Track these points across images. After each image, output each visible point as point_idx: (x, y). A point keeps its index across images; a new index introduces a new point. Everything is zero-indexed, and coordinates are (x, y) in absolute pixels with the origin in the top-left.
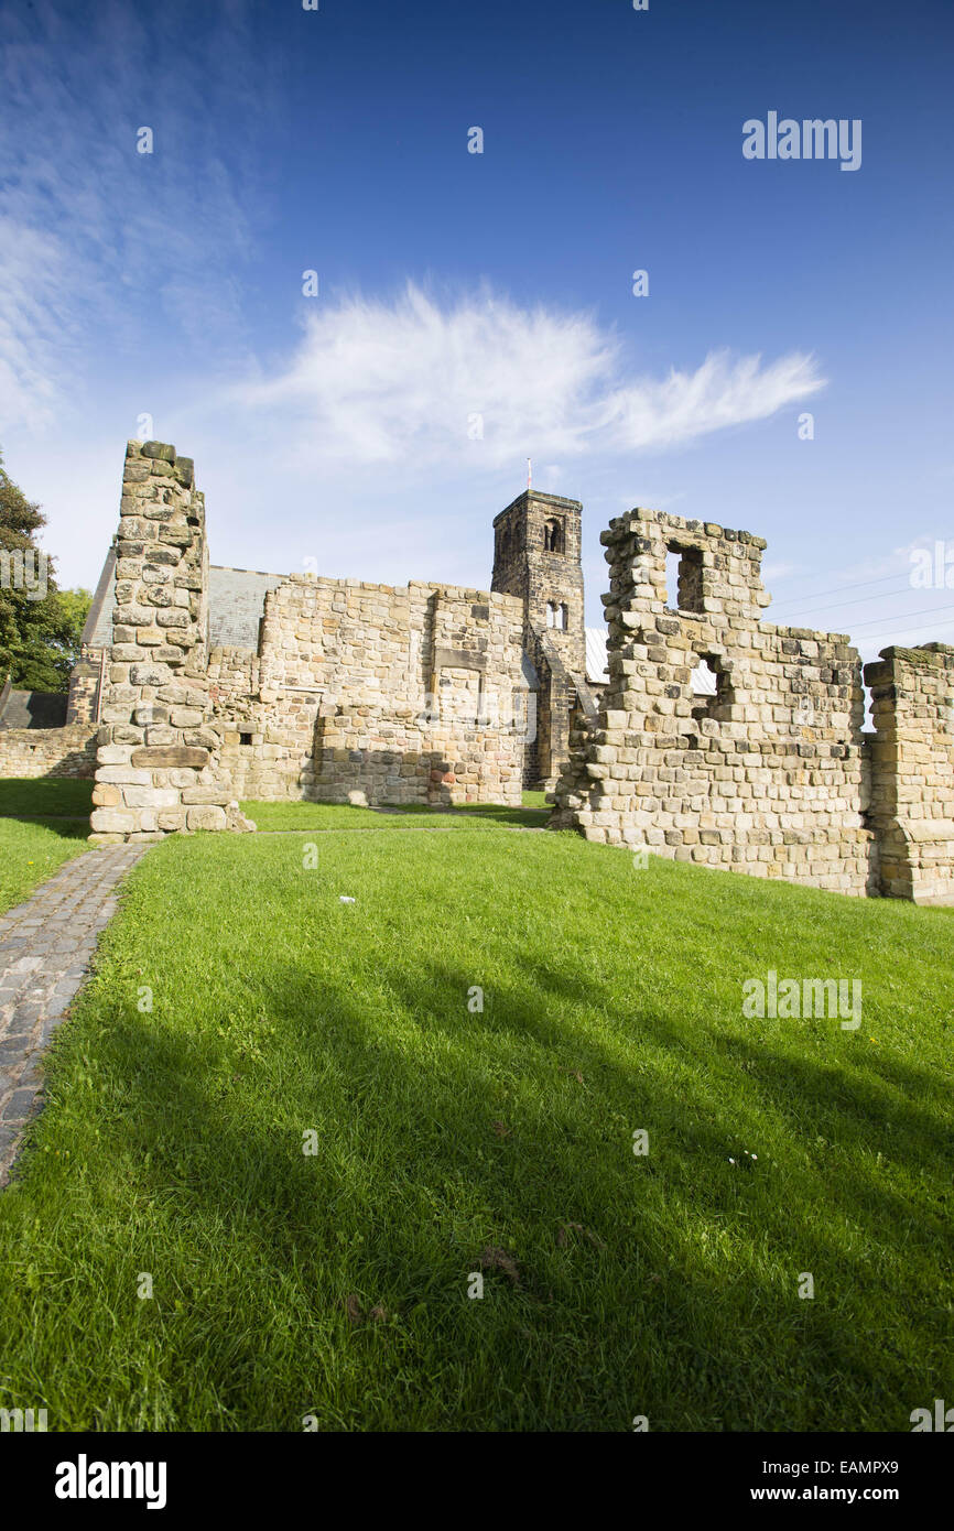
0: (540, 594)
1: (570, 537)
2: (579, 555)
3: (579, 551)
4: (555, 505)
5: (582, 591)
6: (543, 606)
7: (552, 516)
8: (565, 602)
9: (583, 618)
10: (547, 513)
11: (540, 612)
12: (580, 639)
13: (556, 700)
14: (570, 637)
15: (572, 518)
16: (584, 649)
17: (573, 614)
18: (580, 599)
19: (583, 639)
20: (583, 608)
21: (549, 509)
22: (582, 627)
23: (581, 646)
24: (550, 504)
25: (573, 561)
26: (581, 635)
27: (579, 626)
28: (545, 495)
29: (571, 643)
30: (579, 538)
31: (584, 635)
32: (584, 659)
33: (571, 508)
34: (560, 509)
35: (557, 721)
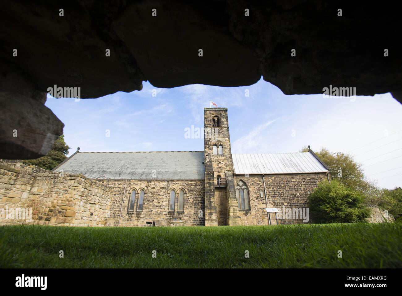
0: (210, 143)
1: (223, 120)
2: (228, 126)
3: (227, 124)
4: (216, 111)
5: (229, 139)
6: (211, 147)
7: (215, 115)
8: (222, 144)
9: (230, 149)
10: (213, 114)
11: (210, 149)
12: (229, 157)
13: (208, 183)
14: (224, 157)
15: (223, 114)
16: (232, 161)
17: (225, 148)
18: (228, 142)
19: (231, 157)
20: (230, 145)
21: (214, 113)
22: (230, 152)
23: (230, 160)
24: (213, 111)
25: (225, 129)
26: (230, 156)
27: (229, 152)
28: (211, 108)
29: (225, 159)
30: (227, 120)
31: (231, 155)
32: (232, 164)
33: (222, 111)
34: (218, 112)
35: (208, 192)
